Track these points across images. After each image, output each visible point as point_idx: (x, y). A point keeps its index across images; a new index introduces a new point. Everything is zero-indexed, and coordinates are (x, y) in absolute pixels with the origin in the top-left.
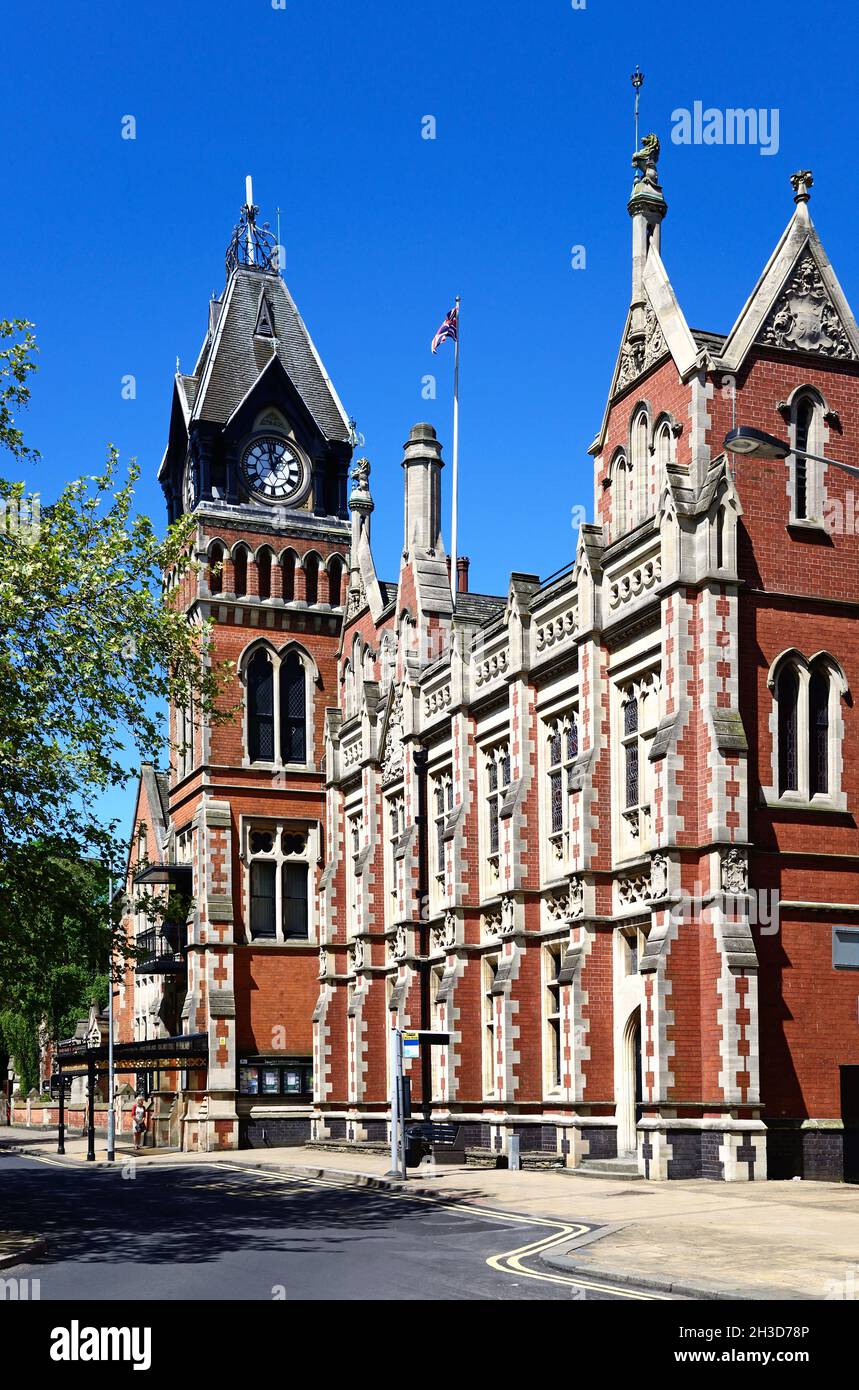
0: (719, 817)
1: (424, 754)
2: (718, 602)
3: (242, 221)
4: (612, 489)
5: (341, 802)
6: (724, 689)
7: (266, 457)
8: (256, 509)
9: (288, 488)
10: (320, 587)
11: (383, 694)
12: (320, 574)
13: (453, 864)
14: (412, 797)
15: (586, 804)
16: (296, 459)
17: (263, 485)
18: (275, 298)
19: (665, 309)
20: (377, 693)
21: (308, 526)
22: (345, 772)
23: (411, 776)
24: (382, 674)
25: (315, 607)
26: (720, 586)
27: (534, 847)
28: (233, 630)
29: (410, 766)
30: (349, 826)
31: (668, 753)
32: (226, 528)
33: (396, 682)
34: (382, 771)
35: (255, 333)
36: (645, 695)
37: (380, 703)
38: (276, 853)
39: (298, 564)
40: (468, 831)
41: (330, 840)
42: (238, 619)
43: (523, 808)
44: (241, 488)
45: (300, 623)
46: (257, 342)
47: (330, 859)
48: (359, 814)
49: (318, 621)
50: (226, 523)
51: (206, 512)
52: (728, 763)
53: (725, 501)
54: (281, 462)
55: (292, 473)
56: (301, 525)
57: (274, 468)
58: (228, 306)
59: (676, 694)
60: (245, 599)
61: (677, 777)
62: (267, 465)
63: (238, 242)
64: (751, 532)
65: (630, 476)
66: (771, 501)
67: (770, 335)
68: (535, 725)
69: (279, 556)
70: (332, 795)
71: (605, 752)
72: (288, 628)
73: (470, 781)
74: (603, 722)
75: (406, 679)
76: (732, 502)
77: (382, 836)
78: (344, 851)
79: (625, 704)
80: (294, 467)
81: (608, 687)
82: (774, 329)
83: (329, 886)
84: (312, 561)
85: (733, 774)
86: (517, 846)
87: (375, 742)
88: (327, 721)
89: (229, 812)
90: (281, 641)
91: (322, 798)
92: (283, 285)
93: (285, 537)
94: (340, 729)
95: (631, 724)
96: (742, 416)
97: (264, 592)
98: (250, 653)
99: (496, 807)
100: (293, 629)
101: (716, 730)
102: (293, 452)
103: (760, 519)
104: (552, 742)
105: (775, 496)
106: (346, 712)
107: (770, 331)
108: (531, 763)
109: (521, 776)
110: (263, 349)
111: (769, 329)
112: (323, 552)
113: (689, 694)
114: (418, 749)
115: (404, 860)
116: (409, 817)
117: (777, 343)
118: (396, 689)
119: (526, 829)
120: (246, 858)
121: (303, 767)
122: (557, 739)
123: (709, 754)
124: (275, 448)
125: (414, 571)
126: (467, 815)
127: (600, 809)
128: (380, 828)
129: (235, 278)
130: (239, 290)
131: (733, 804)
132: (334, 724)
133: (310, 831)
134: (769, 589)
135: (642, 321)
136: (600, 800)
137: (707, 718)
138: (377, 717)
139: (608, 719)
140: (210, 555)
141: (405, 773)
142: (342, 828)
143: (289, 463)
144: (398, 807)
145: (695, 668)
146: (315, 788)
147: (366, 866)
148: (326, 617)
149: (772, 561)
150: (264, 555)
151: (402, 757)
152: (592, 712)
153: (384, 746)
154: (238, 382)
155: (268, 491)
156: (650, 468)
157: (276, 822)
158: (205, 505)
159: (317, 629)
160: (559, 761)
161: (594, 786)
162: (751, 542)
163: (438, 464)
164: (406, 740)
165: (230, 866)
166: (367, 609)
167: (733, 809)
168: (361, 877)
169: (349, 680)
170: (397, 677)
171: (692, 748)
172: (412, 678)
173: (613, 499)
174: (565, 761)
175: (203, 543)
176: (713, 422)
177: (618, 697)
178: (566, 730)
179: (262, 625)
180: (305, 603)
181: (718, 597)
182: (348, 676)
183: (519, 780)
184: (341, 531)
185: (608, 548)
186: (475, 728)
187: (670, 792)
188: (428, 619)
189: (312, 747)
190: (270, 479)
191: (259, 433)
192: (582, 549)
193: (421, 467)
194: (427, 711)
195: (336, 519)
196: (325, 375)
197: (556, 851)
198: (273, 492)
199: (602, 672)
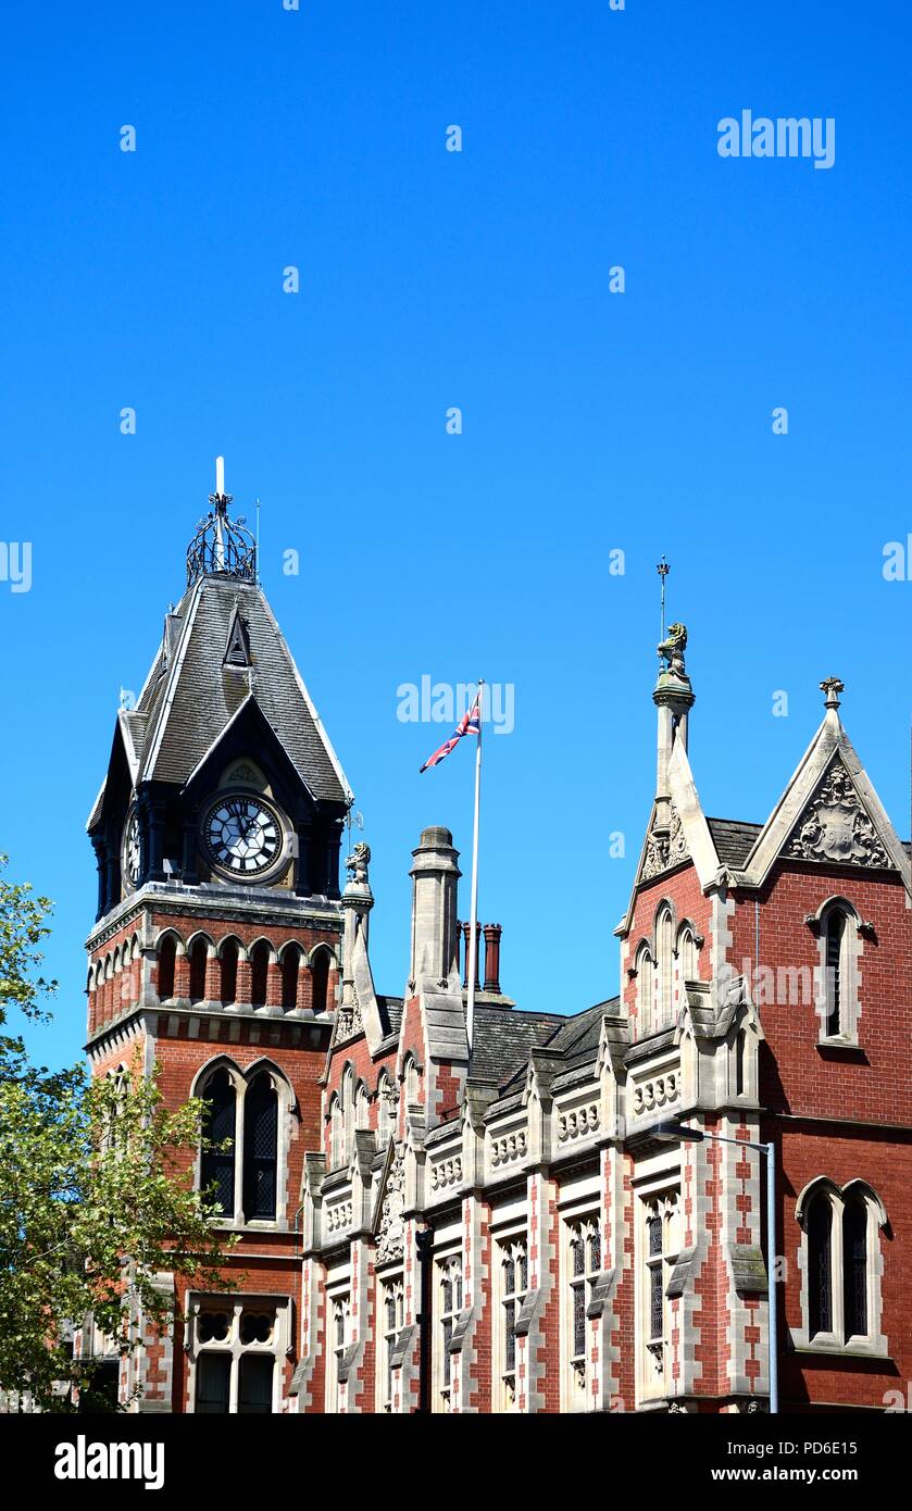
0: (737, 1365)
1: (429, 1236)
2: (738, 1131)
3: (211, 516)
4: (638, 980)
5: (321, 1279)
6: (744, 1225)
7: (233, 821)
8: (220, 890)
9: (262, 860)
10: (300, 987)
11: (380, 1148)
12: (301, 972)
13: (460, 1383)
14: (413, 1289)
15: (605, 1333)
16: (273, 823)
17: (230, 857)
18: (251, 615)
19: (688, 810)
20: (372, 1146)
21: (287, 910)
22: (330, 1239)
23: (413, 1262)
24: (380, 1121)
25: (294, 1014)
26: (739, 1114)
27: (553, 1371)
28: (185, 1046)
29: (411, 1250)
30: (332, 1310)
31: (685, 1292)
32: (181, 916)
33: (396, 1137)
34: (377, 1246)
35: (225, 662)
36: (669, 1215)
37: (375, 1159)
38: (232, 1342)
39: (273, 959)
40: (478, 1342)
41: (306, 1328)
42: (193, 1031)
43: (541, 1325)
44: (200, 861)
45: (274, 1035)
46: (227, 674)
47: (305, 1353)
48: (345, 1296)
49: (297, 1032)
50: (182, 910)
51: (157, 896)
52: (747, 1306)
53: (745, 1024)
54: (254, 826)
55: (268, 840)
56: (277, 909)
57: (244, 834)
58: (190, 628)
59: (694, 1227)
60: (203, 1005)
61: (695, 1319)
62: (235, 831)
63: (204, 545)
64: (776, 1052)
65: (657, 973)
66: (798, 1019)
67: (796, 847)
68: (556, 1227)
69: (249, 949)
70: (310, 1267)
71: (629, 1274)
72: (257, 1041)
73: (483, 1280)
74: (626, 1239)
75: (409, 1140)
76: (753, 1027)
77: (374, 1330)
78: (324, 1344)
79: (650, 1221)
80: (271, 832)
81: (632, 1199)
82: (801, 841)
83: (303, 1391)
84: (291, 954)
85: (752, 1317)
86: (533, 1370)
87: (369, 1209)
88: (306, 1170)
89: (172, 1288)
90: (248, 1058)
91: (296, 1266)
92: (262, 596)
93: (257, 924)
94: (323, 1182)
95: (657, 1246)
96: (766, 932)
97: (228, 996)
98: (206, 1077)
99: (513, 1314)
100: (264, 1043)
101: (734, 1270)
102: (270, 815)
103: (786, 1038)
104: (575, 1247)
105: (803, 1013)
106: (332, 1160)
107: (797, 844)
108: (551, 1271)
109: (539, 1286)
110: (235, 685)
111: (795, 841)
112: (306, 943)
113: (708, 1227)
114: (422, 1228)
115: (401, 1370)
116: (409, 1314)
117: (805, 855)
118: (397, 1146)
119: (544, 1350)
120: (192, 1348)
121: (270, 1224)
122: (581, 1245)
123: (728, 1295)
124: (246, 810)
125: (422, 1006)
126: (479, 1322)
127: (622, 1338)
128: (372, 1320)
129: (200, 590)
130: (205, 607)
131: (753, 1351)
132: (315, 1174)
133: (279, 1311)
134: (797, 1113)
135: (667, 815)
136: (621, 1328)
137: (725, 1256)
138: (371, 1176)
139: (632, 1235)
140: (159, 951)
141: (405, 1252)
142: (321, 1312)
143: (265, 827)
144: (396, 1295)
145: (714, 1199)
146: (287, 1253)
147: (353, 1370)
148: (306, 1028)
149: (801, 1082)
150: (229, 949)
151: (401, 1235)
152: (613, 1227)
153: (380, 1215)
154: (202, 728)
155: (236, 864)
156: (674, 973)
157: (234, 1300)
158: (155, 887)
159: (295, 1042)
160: (582, 1272)
161: (615, 1313)
162: (776, 1063)
163: (453, 876)
164: (407, 1216)
165: (171, 1360)
166: (361, 1036)
167: (753, 1356)
168: (347, 1385)
169: (337, 1119)
170: (398, 1132)
171: (711, 1287)
172: (417, 1140)
173: (639, 993)
174: (589, 1274)
175: (150, 935)
176: (734, 939)
177: (643, 1212)
178: (589, 1237)
179: (223, 1039)
180: (280, 1009)
181: (737, 1126)
182: (335, 1113)
183: (536, 1291)
184: (329, 915)
185: (633, 1046)
186: (490, 1216)
187: (686, 1334)
188: (438, 1067)
189: (283, 1198)
190: (239, 849)
191: (228, 790)
192: (605, 1043)
193: (433, 881)
194: (434, 1183)
195: (323, 898)
196: (314, 714)
197: (579, 1378)
198: (243, 865)
199: (625, 1183)
